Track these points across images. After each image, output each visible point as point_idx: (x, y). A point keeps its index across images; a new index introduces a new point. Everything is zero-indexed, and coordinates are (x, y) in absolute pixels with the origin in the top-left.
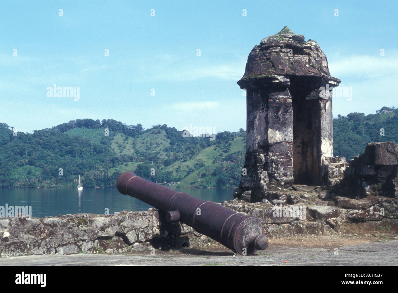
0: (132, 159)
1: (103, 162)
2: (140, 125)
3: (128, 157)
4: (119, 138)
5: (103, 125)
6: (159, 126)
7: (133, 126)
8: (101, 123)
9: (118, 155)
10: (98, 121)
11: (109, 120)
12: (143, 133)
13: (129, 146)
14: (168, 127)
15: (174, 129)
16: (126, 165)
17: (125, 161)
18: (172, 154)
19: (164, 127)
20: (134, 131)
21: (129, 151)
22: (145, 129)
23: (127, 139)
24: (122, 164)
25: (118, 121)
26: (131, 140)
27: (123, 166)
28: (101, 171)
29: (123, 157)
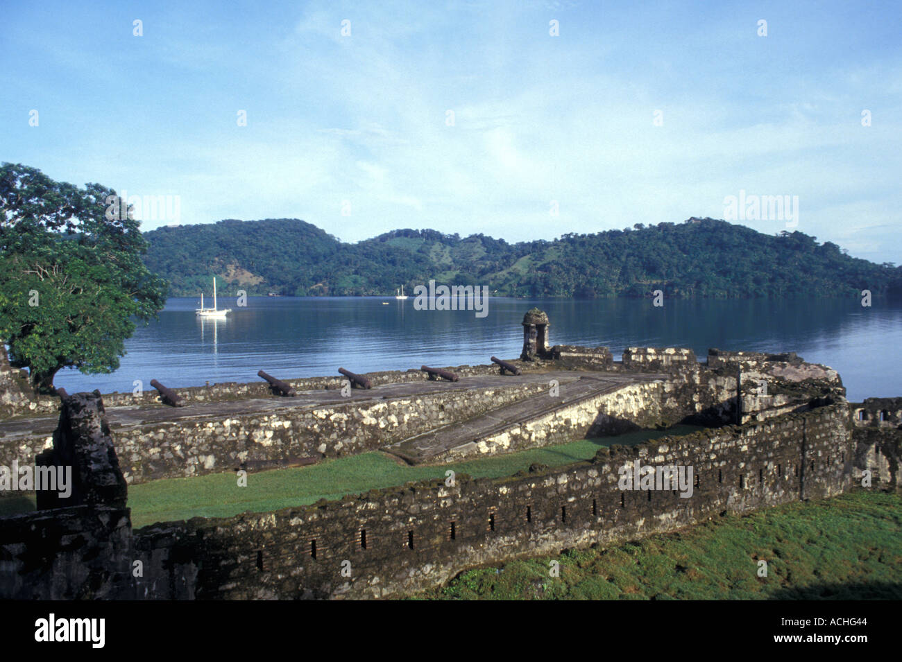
0: (449, 268)
1: (423, 271)
2: (457, 235)
3: (447, 265)
4: (437, 247)
5: (422, 235)
6: (476, 235)
7: (451, 236)
8: (420, 233)
9: (436, 265)
10: (417, 230)
11: (427, 230)
12: (460, 241)
13: (446, 255)
14: (485, 236)
15: (490, 238)
16: (445, 274)
17: (443, 270)
18: (488, 262)
19: (481, 236)
20: (451, 239)
21: (447, 260)
22: (462, 238)
23: (445, 247)
24: (441, 272)
25: (436, 230)
26: (448, 248)
27: (442, 275)
28: (421, 280)
29: (441, 266)
